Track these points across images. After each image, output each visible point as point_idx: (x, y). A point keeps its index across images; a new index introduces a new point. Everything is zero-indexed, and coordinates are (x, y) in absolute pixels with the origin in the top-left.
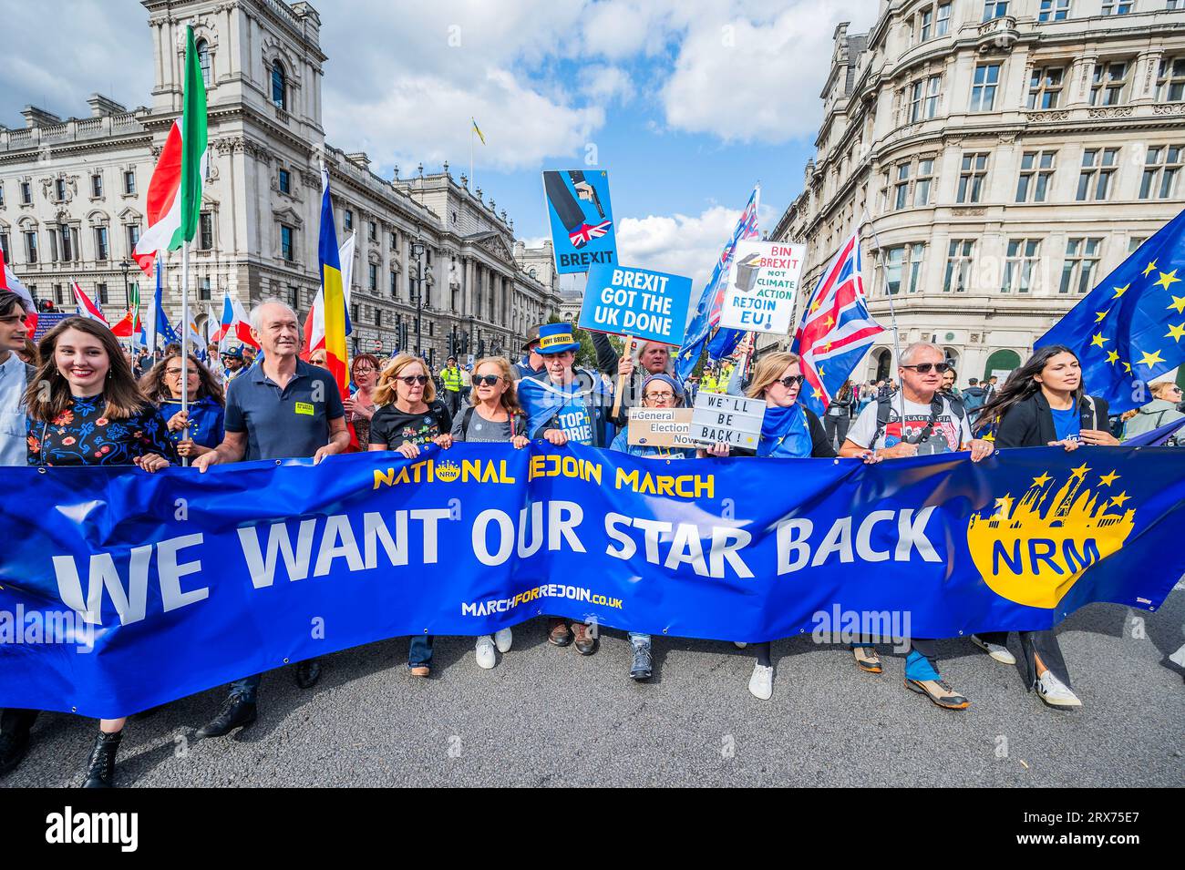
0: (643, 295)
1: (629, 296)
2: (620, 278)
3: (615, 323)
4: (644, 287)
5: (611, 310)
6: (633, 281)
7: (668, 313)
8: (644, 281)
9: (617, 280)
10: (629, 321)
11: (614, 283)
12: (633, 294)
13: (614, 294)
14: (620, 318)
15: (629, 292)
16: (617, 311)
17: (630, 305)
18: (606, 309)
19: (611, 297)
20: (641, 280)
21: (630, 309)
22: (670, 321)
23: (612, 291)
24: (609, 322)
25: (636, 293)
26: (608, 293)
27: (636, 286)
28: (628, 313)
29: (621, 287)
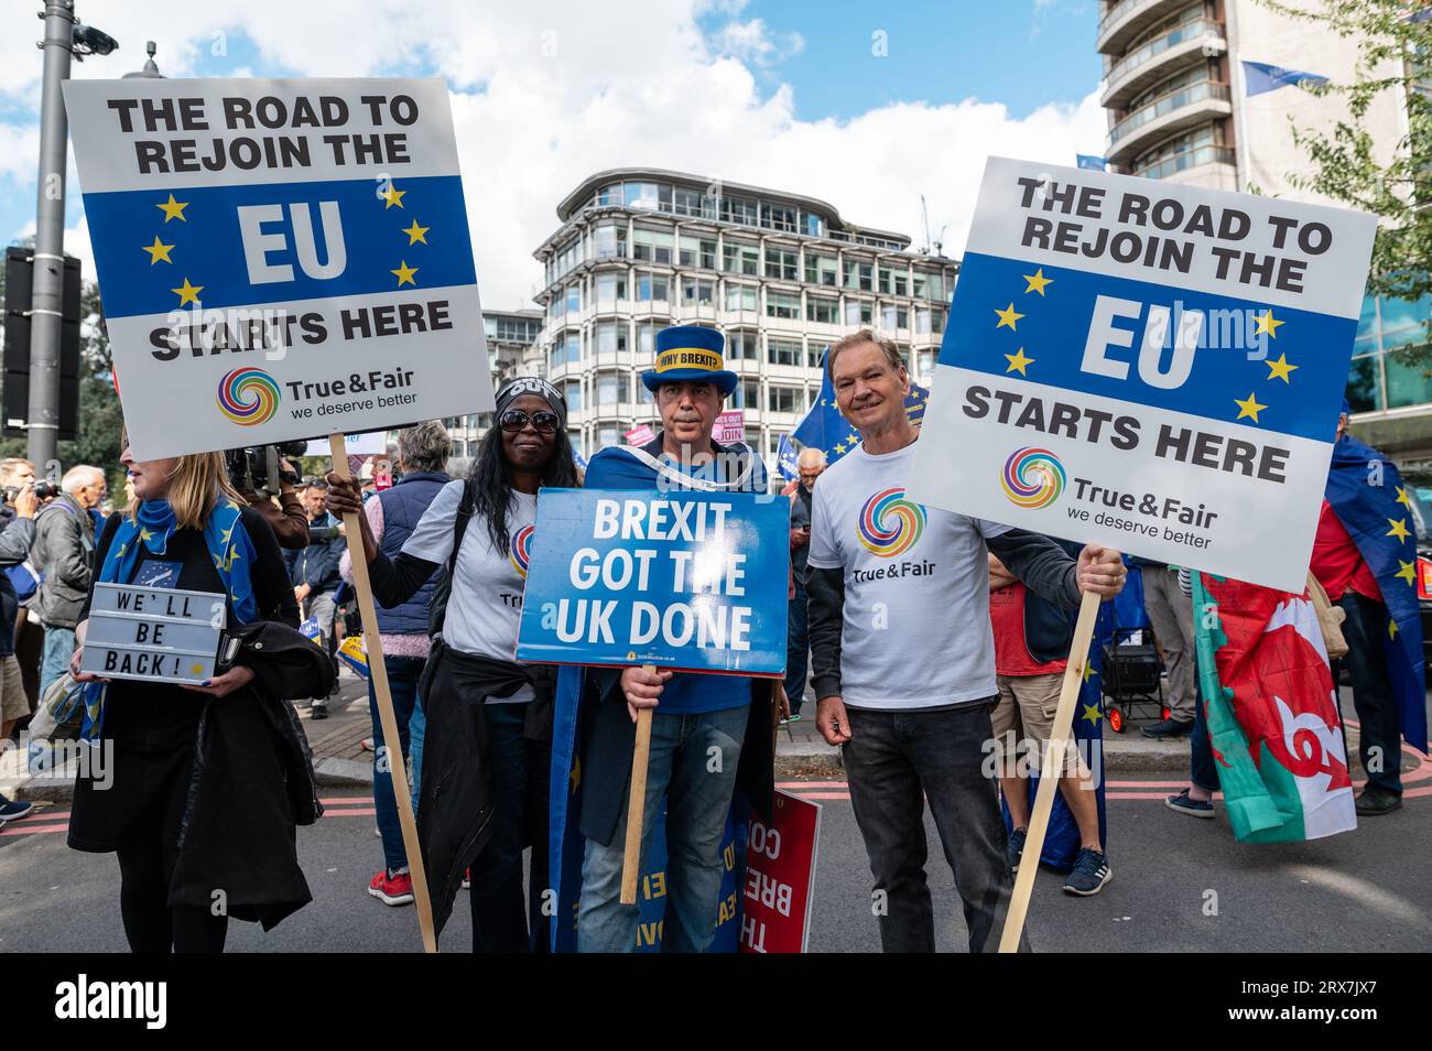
0: (673, 554)
1: (637, 562)
2: (611, 519)
3: (609, 638)
4: (673, 536)
5: (597, 604)
6: (645, 525)
7: (740, 591)
8: (672, 520)
9: (606, 526)
10: (644, 629)
11: (599, 533)
12: (646, 556)
13: (600, 563)
14: (620, 622)
15: (638, 553)
16: (612, 605)
17: (643, 585)
18: (582, 604)
19: (593, 571)
20: (663, 519)
21: (643, 597)
22: (747, 611)
23: (595, 556)
24: (593, 638)
25: (653, 554)
26: (586, 561)
27: (654, 535)
28: (638, 607)
29: (617, 542)
